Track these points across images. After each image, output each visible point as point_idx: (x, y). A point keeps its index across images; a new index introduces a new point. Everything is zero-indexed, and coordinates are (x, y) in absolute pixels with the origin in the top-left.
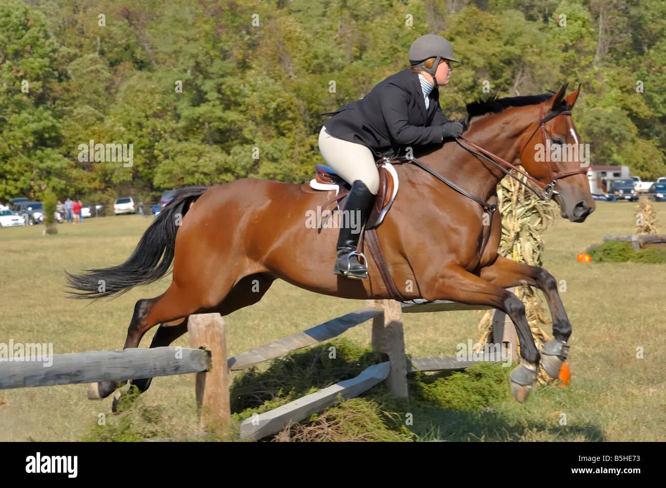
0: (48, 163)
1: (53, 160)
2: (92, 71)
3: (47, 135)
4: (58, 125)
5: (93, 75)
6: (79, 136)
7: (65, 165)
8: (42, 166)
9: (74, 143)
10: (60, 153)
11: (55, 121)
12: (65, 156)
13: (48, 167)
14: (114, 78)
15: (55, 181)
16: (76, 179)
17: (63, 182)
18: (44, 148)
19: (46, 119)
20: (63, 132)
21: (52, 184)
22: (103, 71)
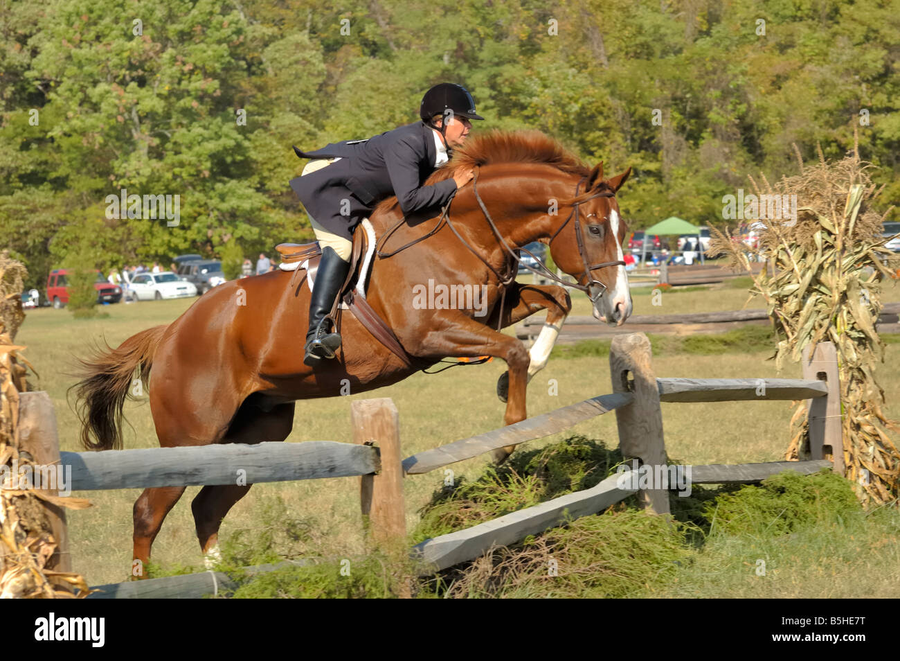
0: (232, 203)
1: (240, 197)
2: (297, 62)
3: (229, 159)
4: (246, 144)
5: (300, 67)
6: (280, 160)
7: (258, 205)
8: (225, 206)
9: (270, 170)
10: (250, 187)
11: (240, 137)
12: (258, 190)
13: (233, 208)
14: (333, 70)
15: (244, 229)
16: (274, 225)
17: (256, 230)
18: (226, 179)
19: (227, 136)
20: (253, 155)
21: (239, 233)
22: (314, 61)
